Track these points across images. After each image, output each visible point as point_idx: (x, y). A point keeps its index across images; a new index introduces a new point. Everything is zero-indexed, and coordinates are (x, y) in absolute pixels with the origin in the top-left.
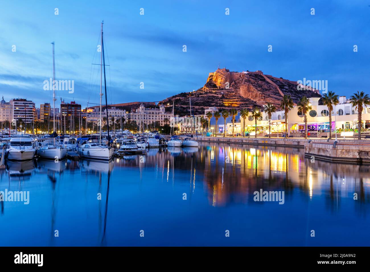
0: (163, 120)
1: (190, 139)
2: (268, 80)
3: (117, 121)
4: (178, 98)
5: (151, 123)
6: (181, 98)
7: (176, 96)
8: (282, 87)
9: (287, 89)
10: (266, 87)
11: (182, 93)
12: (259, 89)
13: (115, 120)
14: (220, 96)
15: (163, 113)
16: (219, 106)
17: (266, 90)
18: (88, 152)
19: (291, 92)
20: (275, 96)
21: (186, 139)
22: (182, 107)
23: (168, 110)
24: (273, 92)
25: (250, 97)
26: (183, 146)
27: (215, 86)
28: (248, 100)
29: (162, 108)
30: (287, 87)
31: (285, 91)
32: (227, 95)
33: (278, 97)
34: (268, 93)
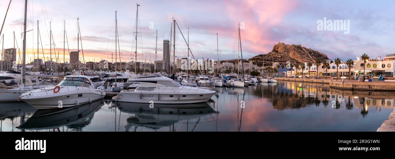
0: (252, 68)
1: (272, 79)
2: (304, 49)
3: (229, 68)
4: (258, 57)
5: (246, 70)
6: (260, 57)
7: (257, 56)
8: (310, 53)
9: (313, 55)
10: (303, 53)
11: (260, 55)
12: (299, 54)
13: (228, 68)
14: (280, 57)
15: (252, 65)
16: (280, 62)
17: (303, 54)
18: (233, 84)
19: (315, 56)
20: (307, 58)
21: (270, 79)
22: (260, 62)
23: (254, 63)
24: (306, 56)
25: (295, 58)
26: (269, 82)
27: (277, 51)
28: (294, 59)
29: (251, 62)
30: (313, 54)
31: (312, 56)
32: (283, 56)
33: (308, 58)
34: (304, 56)
